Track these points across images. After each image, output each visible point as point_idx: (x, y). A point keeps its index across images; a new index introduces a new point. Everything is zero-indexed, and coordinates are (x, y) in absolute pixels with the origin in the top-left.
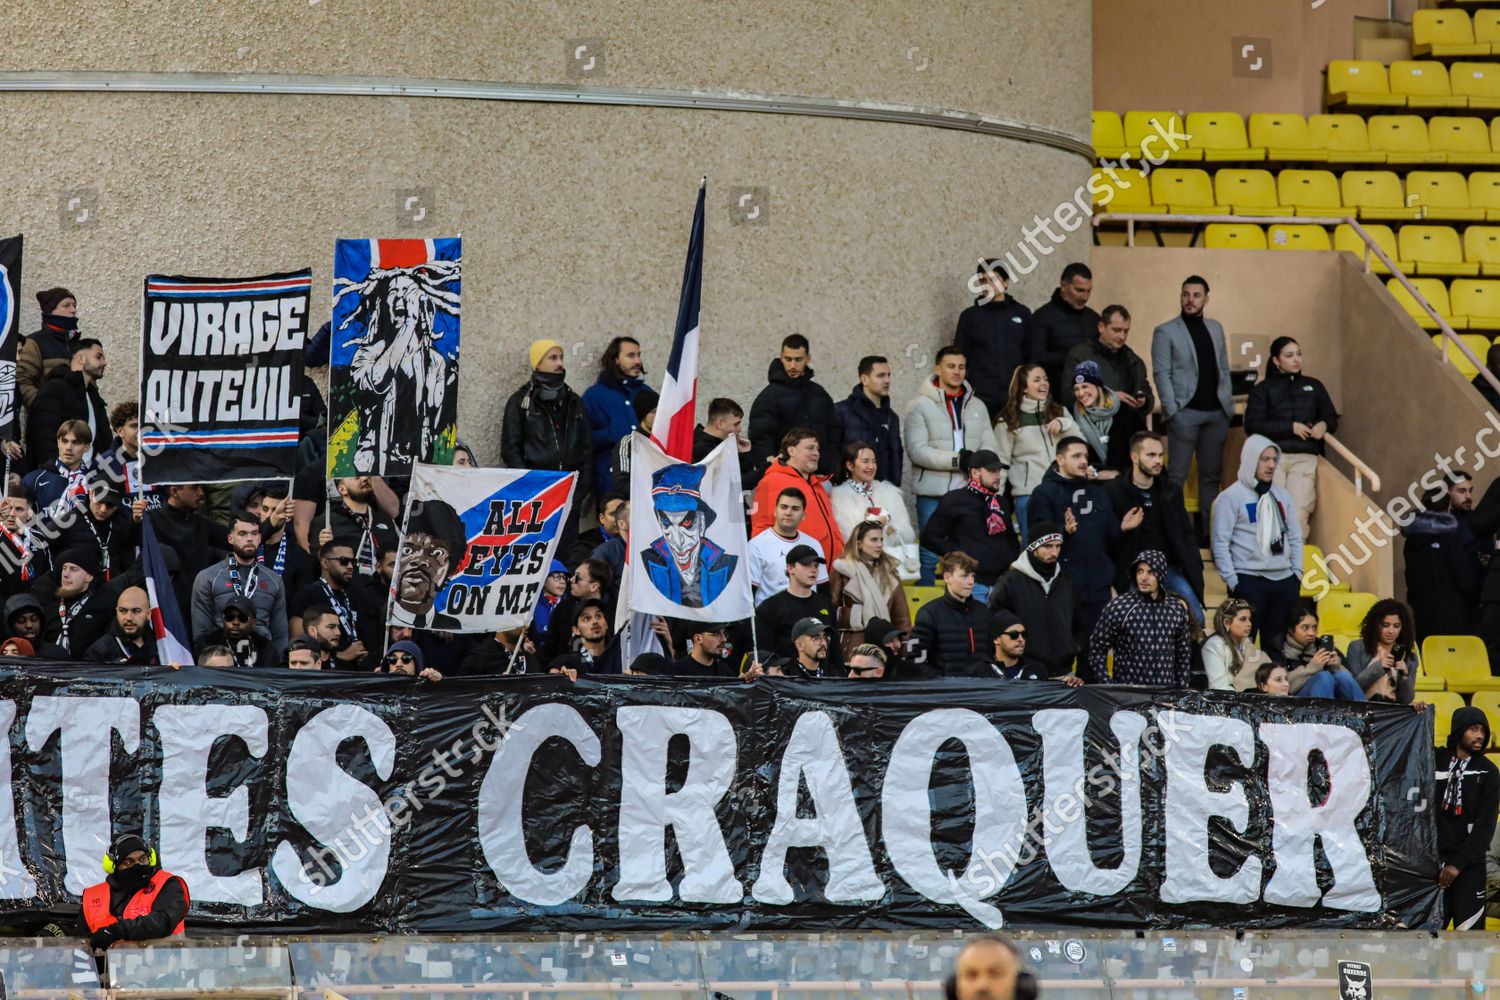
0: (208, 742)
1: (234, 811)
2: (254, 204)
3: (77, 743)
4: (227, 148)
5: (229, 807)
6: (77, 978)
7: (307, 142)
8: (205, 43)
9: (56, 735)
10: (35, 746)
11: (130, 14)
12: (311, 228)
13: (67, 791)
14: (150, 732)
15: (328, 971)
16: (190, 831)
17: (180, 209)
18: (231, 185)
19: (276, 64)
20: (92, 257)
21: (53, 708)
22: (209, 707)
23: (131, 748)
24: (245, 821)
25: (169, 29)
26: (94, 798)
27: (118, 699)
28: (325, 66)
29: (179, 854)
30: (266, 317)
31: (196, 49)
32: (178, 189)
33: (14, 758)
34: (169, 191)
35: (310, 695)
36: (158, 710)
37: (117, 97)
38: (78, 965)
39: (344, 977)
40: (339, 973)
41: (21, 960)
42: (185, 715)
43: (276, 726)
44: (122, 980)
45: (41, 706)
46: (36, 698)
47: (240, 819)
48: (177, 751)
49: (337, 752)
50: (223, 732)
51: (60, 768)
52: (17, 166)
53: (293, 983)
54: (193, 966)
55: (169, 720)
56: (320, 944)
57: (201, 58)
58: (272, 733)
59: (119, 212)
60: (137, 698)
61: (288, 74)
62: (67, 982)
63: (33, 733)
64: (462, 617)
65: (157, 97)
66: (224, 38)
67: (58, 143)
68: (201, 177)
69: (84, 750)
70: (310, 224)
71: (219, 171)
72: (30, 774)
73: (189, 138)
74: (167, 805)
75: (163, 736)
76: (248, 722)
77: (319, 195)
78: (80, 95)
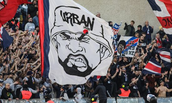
64: (125, 55)
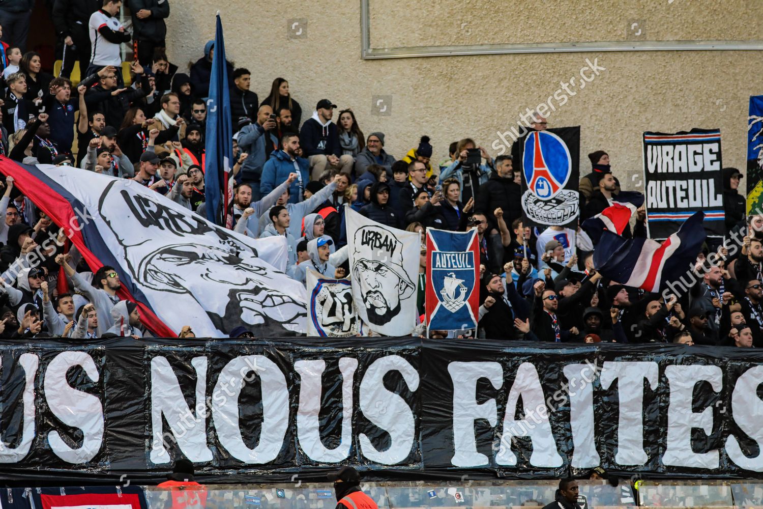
0: (692, 384)
1: (705, 420)
2: (709, 107)
3: (626, 385)
4: (695, 79)
5: (703, 417)
6: (624, 500)
7: (735, 74)
8: (683, 25)
9: (616, 381)
10: (605, 386)
11: (645, 12)
12: (738, 119)
13: (622, 410)
14: (663, 379)
15: (751, 498)
16: (683, 429)
17: (671, 110)
18: (696, 98)
19: (720, 35)
20: (626, 135)
21: (614, 368)
22: (693, 366)
23: (654, 387)
24: (711, 425)
25: (665, 19)
26: (635, 413)
27: (647, 363)
28: (745, 36)
29: (677, 442)
30: (695, 153)
31: (679, 29)
32: (670, 100)
33: (594, 393)
34: (665, 101)
35: (743, 360)
36: (668, 367)
37: (638, 54)
38: (624, 494)
39: (759, 502)
40: (757, 500)
41: (595, 491)
42: (681, 370)
43: (727, 376)
44: (647, 501)
45: (608, 367)
46: (605, 362)
47: (708, 424)
48: (677, 389)
49: (757, 390)
50: (700, 379)
51: (618, 398)
52: (589, 90)
53: (734, 504)
54: (683, 495)
55: (673, 372)
56: (747, 485)
57: (681, 33)
58: (725, 380)
59: (640, 112)
60: (657, 362)
61: (726, 40)
62: (618, 503)
63: (604, 380)
65: (659, 53)
66: (693, 22)
67: (609, 78)
68: (681, 94)
69: (630, 389)
70: (737, 116)
71: (690, 90)
72: (603, 401)
73: (675, 74)
74: (672, 416)
75: (670, 381)
76: (713, 374)
77: (742, 102)
78: (620, 53)
